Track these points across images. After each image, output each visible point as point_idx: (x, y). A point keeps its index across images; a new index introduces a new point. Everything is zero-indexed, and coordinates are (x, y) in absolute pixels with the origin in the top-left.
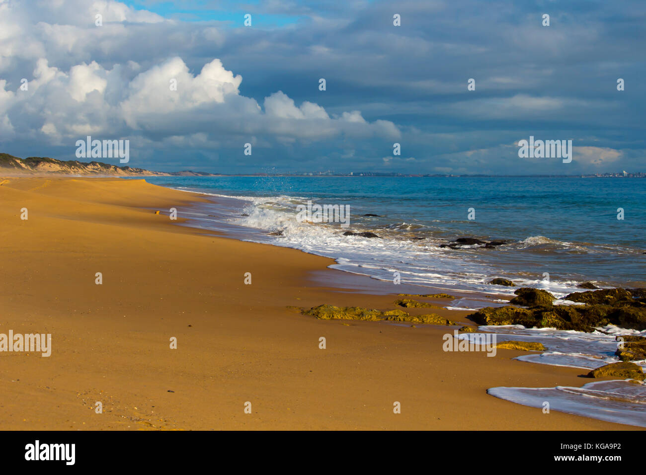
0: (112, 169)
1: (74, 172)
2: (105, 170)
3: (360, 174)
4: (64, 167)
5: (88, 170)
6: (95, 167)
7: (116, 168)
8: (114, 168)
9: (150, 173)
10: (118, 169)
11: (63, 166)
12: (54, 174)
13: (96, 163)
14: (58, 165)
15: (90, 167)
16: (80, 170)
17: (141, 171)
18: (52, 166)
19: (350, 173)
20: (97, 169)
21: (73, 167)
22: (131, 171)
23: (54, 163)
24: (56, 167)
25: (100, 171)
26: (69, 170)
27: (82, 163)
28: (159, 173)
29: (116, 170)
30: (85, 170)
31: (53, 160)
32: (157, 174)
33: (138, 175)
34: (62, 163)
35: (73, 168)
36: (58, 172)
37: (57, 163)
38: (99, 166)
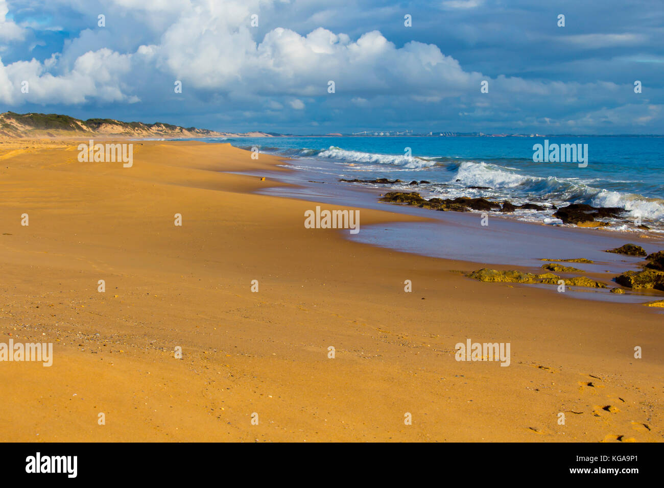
0: (177, 130)
1: (138, 134)
2: (170, 132)
3: (439, 133)
4: (127, 129)
5: (152, 131)
6: (160, 129)
7: (181, 129)
8: (180, 129)
9: (218, 134)
10: (184, 130)
11: (127, 127)
12: (117, 137)
13: (161, 124)
14: (121, 127)
15: (154, 129)
16: (144, 132)
17: (208, 132)
18: (115, 128)
19: (429, 133)
20: (161, 131)
21: (136, 128)
22: (197, 132)
23: (117, 124)
24: (120, 129)
25: (165, 132)
26: (133, 132)
27: (146, 125)
28: (227, 134)
29: (181, 131)
30: (149, 132)
31: (116, 121)
32: (225, 135)
33: (204, 137)
34: (125, 125)
35: (137, 130)
36: (121, 134)
37: (121, 125)
38: (164, 127)
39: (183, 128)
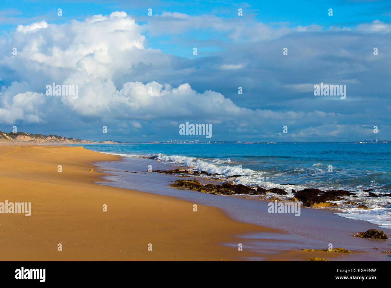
0: (62, 139)
1: (39, 141)
2: (58, 140)
3: (214, 142)
4: (33, 138)
5: (48, 140)
6: (52, 138)
7: (65, 139)
8: (64, 139)
9: (86, 142)
10: (66, 139)
11: (32, 137)
12: (26, 143)
13: (53, 135)
14: (29, 137)
15: (49, 138)
16: (43, 140)
17: (80, 140)
18: (25, 138)
19: (209, 142)
20: (53, 140)
21: (38, 138)
22: (74, 141)
23: (27, 135)
24: (28, 138)
25: (55, 140)
26: (36, 140)
27: (44, 136)
28: (91, 142)
29: (65, 140)
30: (46, 140)
31: (26, 134)
32: (90, 142)
33: (78, 143)
34: (31, 136)
35: (38, 139)
36: (29, 141)
37: (29, 136)
38: (55, 138)
39: (66, 138)
